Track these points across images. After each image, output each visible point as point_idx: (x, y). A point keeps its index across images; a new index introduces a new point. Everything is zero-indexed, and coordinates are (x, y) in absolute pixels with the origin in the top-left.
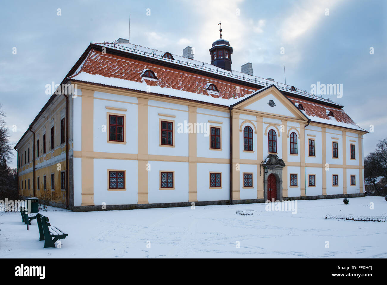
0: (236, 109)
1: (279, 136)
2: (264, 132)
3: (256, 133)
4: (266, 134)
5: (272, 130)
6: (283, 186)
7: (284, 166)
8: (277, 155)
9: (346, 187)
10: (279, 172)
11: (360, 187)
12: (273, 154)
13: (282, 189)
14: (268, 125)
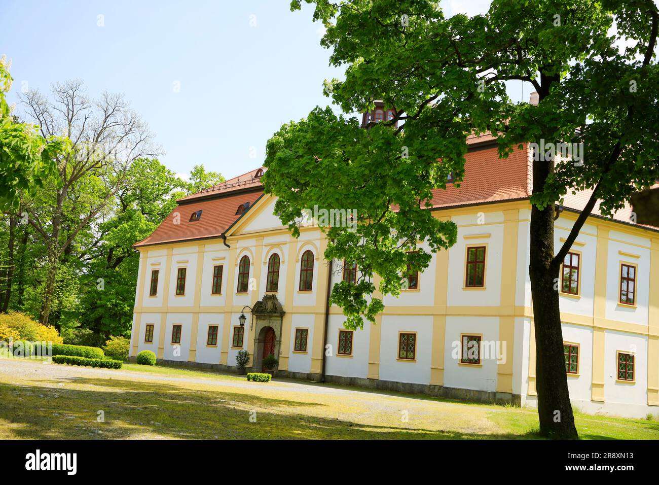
0: (230, 236)
1: (283, 263)
2: (263, 261)
3: (253, 264)
4: (265, 263)
5: (275, 254)
6: (282, 350)
7: (282, 314)
8: (276, 295)
9: (442, 368)
10: (275, 325)
11: (498, 374)
12: (270, 294)
13: (279, 355)
14: (269, 247)
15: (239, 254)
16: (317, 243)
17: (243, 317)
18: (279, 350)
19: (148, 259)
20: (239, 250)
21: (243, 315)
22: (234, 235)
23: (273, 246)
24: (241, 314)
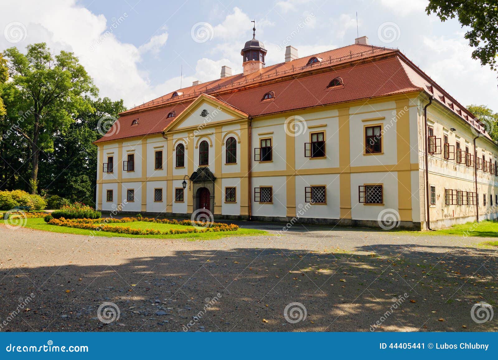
0: (168, 132)
1: (212, 146)
3: (187, 149)
4: (197, 148)
5: (204, 141)
6: (215, 201)
7: (214, 179)
8: (208, 167)
9: (350, 207)
10: (209, 186)
11: (399, 209)
12: (203, 167)
13: (213, 204)
14: (199, 137)
15: (175, 143)
16: (239, 132)
17: (184, 183)
18: (213, 202)
19: (104, 150)
20: (175, 141)
21: (185, 181)
22: (170, 131)
23: (202, 136)
24: (183, 181)
